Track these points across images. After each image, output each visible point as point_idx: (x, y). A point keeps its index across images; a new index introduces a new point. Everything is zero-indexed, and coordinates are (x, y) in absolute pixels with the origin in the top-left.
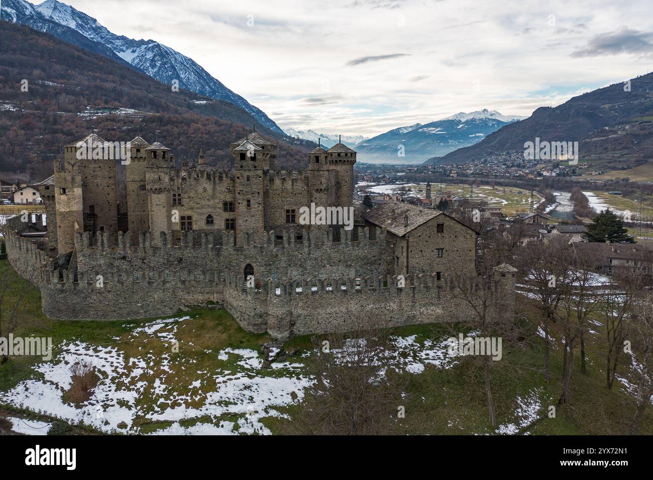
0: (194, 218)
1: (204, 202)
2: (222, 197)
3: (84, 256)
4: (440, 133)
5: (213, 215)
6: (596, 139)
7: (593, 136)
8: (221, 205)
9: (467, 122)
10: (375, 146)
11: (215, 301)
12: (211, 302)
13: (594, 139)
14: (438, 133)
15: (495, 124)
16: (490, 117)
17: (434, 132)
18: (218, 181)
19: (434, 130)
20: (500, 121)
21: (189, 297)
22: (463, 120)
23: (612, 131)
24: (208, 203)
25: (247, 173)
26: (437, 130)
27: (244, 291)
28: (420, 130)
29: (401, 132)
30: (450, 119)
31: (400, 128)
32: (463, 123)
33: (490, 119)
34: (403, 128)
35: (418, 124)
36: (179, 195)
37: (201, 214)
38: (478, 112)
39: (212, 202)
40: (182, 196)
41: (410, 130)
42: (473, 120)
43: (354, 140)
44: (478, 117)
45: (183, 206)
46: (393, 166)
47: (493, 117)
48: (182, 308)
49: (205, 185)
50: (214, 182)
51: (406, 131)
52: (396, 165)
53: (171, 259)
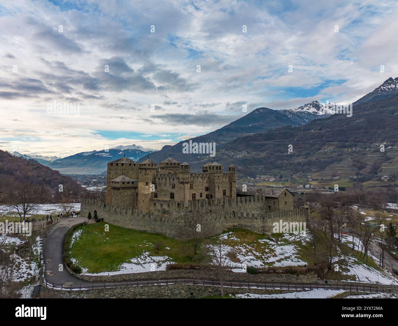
0: (196, 195)
1: (200, 187)
2: (205, 185)
3: (176, 212)
4: (109, 156)
5: (202, 193)
6: (195, 162)
7: (193, 161)
8: (205, 189)
9: (124, 151)
10: (66, 163)
11: (236, 225)
12: (234, 226)
13: (194, 162)
14: (107, 156)
15: (140, 153)
16: (137, 149)
17: (105, 156)
18: (204, 178)
19: (105, 155)
20: (142, 151)
21: (227, 225)
22: (122, 150)
23: (201, 159)
24: (201, 188)
25: (218, 175)
26: (107, 154)
27: (244, 218)
28: (96, 154)
29: (83, 155)
30: (114, 149)
31: (83, 152)
32: (122, 151)
33: (136, 150)
34: (85, 152)
35: (95, 151)
36: (192, 184)
37: (198, 192)
38: (130, 146)
39: (202, 187)
40: (193, 185)
41: (90, 154)
42: (128, 150)
43: (50, 159)
44: (131, 148)
45: (193, 189)
46: (84, 175)
47: (139, 149)
48: (225, 229)
49: (200, 180)
50: (203, 178)
51: (87, 155)
52: (86, 175)
53: (208, 211)
